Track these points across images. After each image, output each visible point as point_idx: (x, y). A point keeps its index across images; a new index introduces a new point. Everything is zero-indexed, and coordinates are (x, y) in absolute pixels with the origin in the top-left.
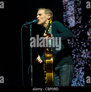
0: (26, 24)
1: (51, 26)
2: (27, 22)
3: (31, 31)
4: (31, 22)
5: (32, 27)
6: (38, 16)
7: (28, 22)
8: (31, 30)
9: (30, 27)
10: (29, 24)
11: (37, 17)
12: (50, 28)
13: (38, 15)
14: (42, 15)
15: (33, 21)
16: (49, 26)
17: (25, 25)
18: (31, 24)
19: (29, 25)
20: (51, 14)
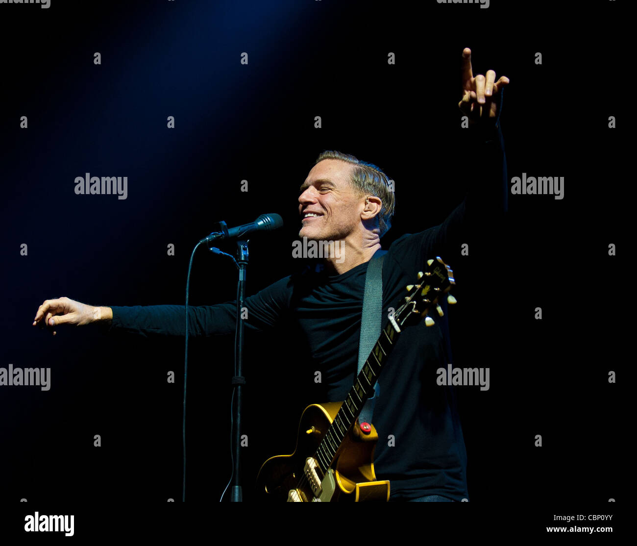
0: (218, 234)
2: (223, 223)
4: (246, 228)
6: (309, 194)
10: (236, 239)
11: (304, 197)
13: (312, 188)
18: (244, 237)
20: (386, 197)
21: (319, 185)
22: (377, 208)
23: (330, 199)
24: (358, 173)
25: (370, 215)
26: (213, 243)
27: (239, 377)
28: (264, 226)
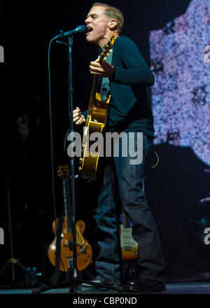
0: (59, 35)
1: (111, 51)
2: (62, 31)
3: (70, 51)
4: (71, 32)
5: (74, 43)
6: (89, 19)
7: (64, 32)
8: (70, 49)
9: (68, 43)
10: (67, 36)
11: (87, 21)
12: (108, 54)
13: (90, 17)
14: (98, 17)
15: (75, 28)
16: (107, 49)
17: (58, 39)
18: (70, 36)
19: (65, 39)
20: (119, 19)
21: (93, 16)
22: (115, 23)
23: (96, 21)
24: (107, 10)
25: (112, 26)
26: (57, 39)
27: (71, 89)
28: (79, 30)
